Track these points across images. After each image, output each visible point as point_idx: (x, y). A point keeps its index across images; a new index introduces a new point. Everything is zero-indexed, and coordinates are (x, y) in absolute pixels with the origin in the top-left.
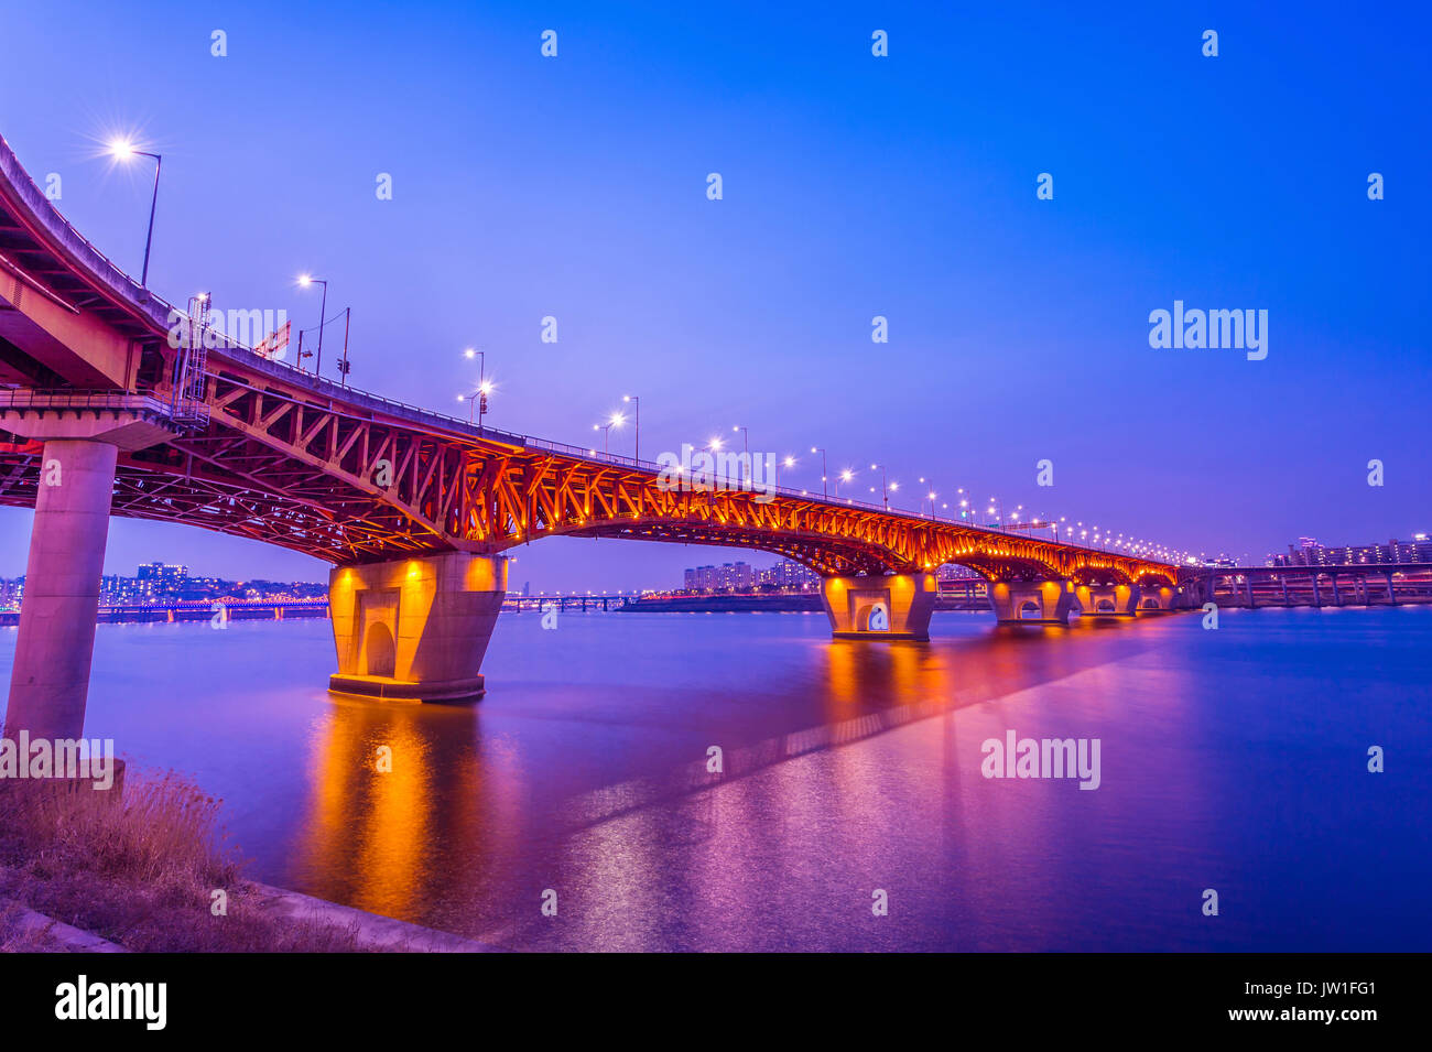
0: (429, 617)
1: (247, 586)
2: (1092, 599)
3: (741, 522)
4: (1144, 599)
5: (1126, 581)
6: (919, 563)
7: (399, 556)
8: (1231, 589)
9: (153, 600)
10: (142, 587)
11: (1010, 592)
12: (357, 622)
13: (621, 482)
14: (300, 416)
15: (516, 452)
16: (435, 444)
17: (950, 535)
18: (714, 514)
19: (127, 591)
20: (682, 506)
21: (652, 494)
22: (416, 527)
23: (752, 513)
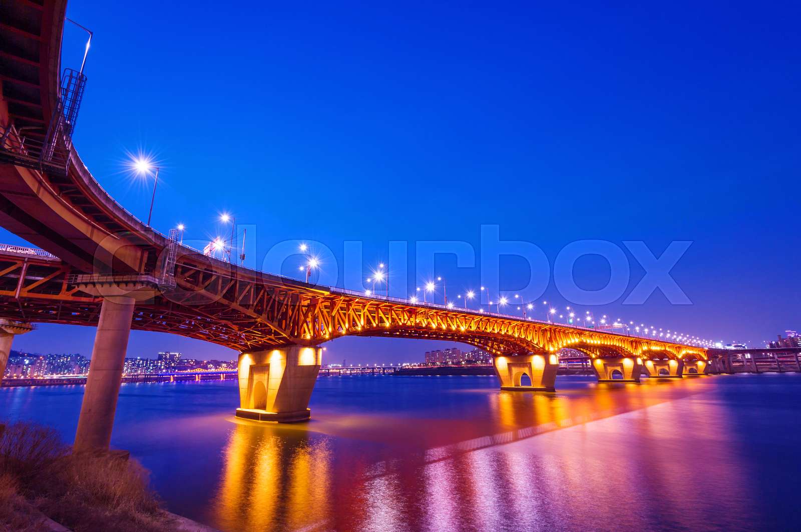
0: (282, 379)
1: (209, 363)
2: (655, 368)
3: (444, 327)
4: (688, 368)
5: (674, 357)
6: (547, 349)
7: (269, 348)
8: (743, 362)
9: (164, 371)
10: (159, 364)
11: (604, 365)
12: (250, 381)
13: (380, 308)
14: (220, 281)
15: (325, 294)
16: (286, 292)
17: (564, 332)
18: (429, 323)
19: (153, 366)
20: (412, 319)
21: (396, 314)
22: (276, 333)
23: (450, 322)
